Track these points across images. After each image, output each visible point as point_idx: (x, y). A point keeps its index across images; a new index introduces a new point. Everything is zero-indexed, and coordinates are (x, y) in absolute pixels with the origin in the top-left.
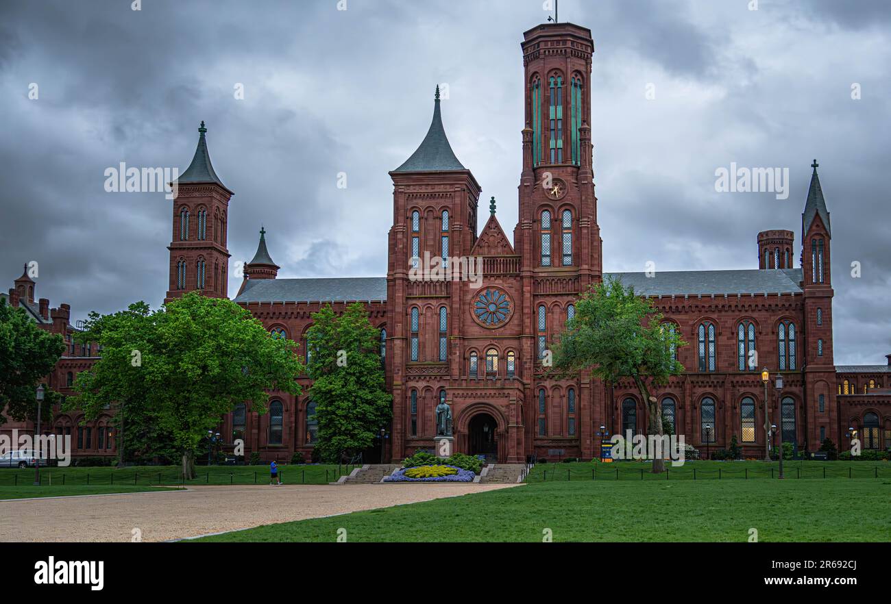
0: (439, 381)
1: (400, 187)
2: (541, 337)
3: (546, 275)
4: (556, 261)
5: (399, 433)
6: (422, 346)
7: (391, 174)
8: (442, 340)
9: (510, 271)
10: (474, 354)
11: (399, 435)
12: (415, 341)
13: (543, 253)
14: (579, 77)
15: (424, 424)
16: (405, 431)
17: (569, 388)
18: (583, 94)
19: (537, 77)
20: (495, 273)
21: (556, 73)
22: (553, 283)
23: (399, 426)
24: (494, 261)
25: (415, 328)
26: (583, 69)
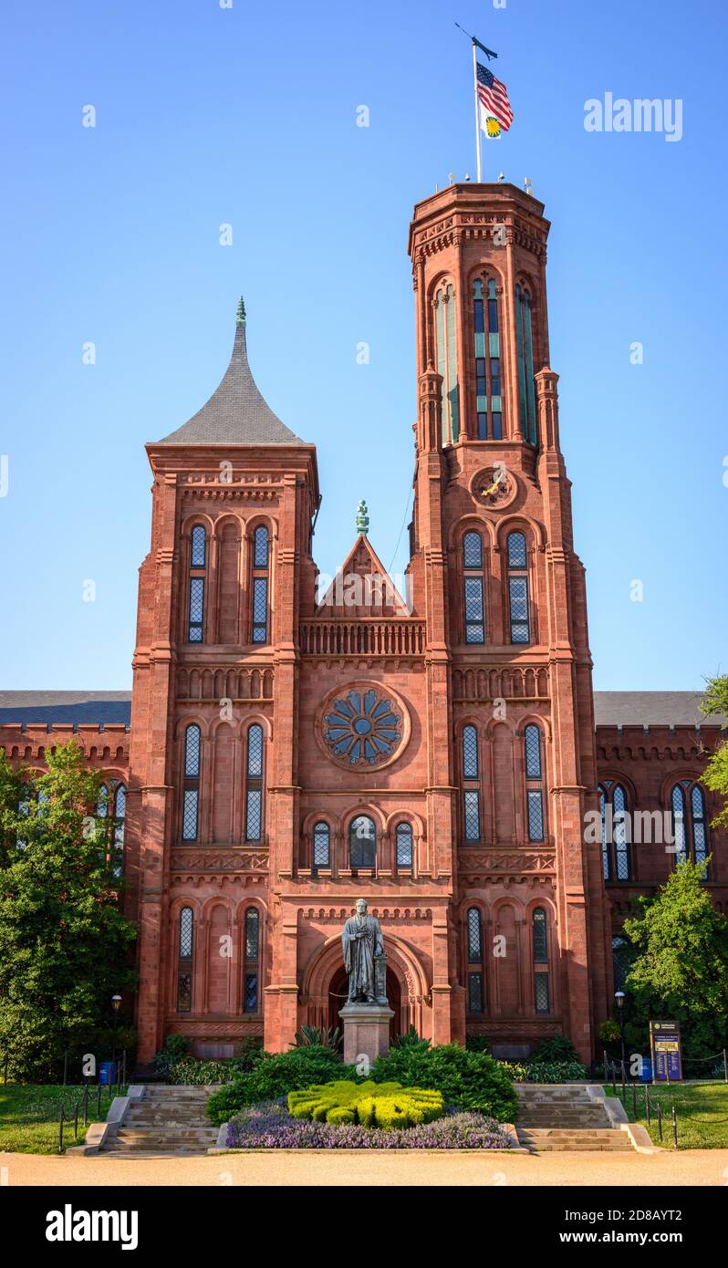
0: (246, 886)
1: (168, 475)
2: (469, 791)
3: (477, 659)
4: (498, 635)
5: (153, 1004)
6: (208, 809)
7: (150, 450)
8: (251, 794)
9: (400, 651)
10: (321, 827)
11: (153, 1009)
12: (191, 797)
13: (469, 616)
14: (527, 286)
15: (208, 984)
16: (167, 1000)
17: (534, 907)
18: (535, 317)
19: (445, 281)
20: (370, 654)
21: (485, 274)
22: (494, 676)
23: (153, 989)
24: (366, 628)
25: (192, 769)
26: (534, 272)
